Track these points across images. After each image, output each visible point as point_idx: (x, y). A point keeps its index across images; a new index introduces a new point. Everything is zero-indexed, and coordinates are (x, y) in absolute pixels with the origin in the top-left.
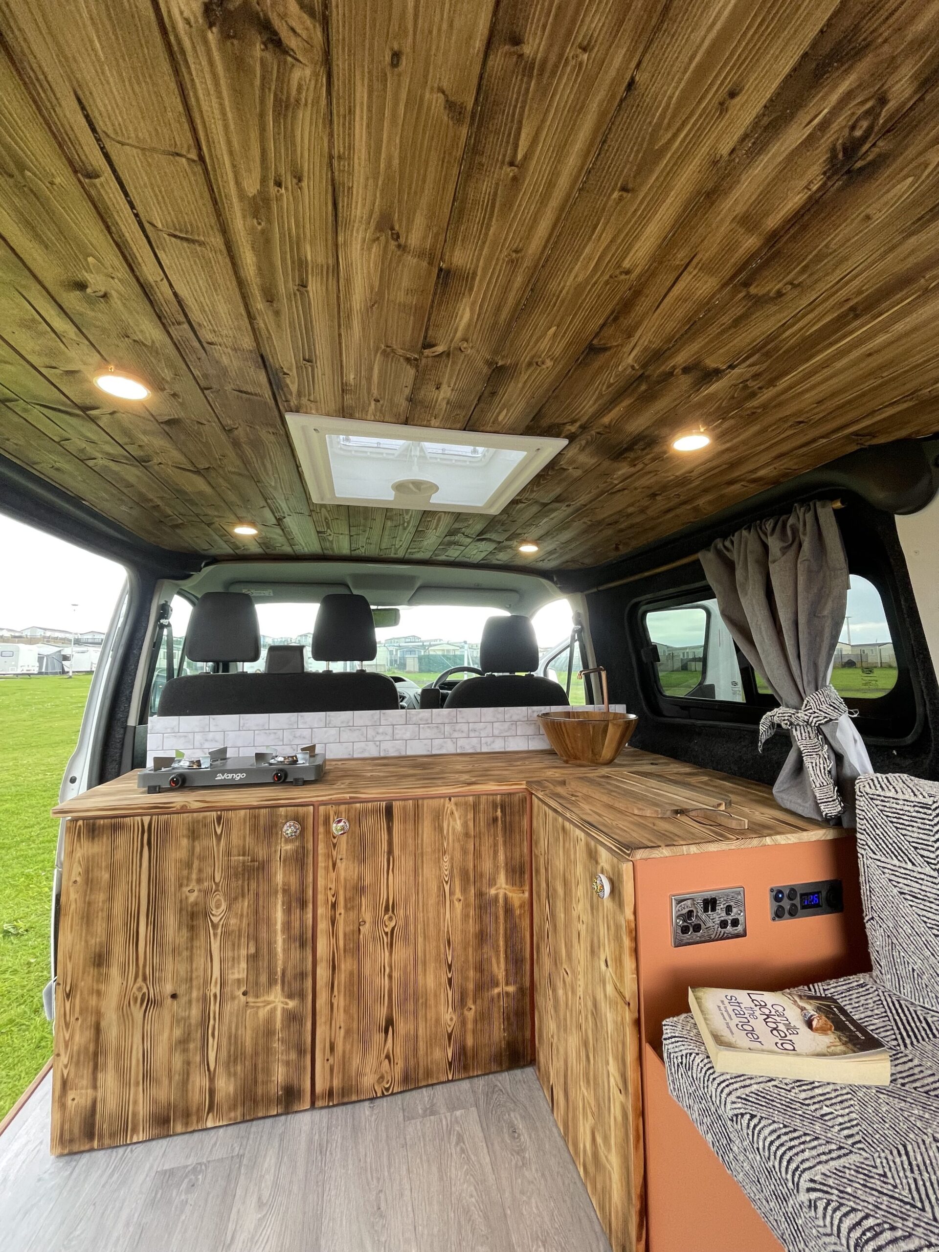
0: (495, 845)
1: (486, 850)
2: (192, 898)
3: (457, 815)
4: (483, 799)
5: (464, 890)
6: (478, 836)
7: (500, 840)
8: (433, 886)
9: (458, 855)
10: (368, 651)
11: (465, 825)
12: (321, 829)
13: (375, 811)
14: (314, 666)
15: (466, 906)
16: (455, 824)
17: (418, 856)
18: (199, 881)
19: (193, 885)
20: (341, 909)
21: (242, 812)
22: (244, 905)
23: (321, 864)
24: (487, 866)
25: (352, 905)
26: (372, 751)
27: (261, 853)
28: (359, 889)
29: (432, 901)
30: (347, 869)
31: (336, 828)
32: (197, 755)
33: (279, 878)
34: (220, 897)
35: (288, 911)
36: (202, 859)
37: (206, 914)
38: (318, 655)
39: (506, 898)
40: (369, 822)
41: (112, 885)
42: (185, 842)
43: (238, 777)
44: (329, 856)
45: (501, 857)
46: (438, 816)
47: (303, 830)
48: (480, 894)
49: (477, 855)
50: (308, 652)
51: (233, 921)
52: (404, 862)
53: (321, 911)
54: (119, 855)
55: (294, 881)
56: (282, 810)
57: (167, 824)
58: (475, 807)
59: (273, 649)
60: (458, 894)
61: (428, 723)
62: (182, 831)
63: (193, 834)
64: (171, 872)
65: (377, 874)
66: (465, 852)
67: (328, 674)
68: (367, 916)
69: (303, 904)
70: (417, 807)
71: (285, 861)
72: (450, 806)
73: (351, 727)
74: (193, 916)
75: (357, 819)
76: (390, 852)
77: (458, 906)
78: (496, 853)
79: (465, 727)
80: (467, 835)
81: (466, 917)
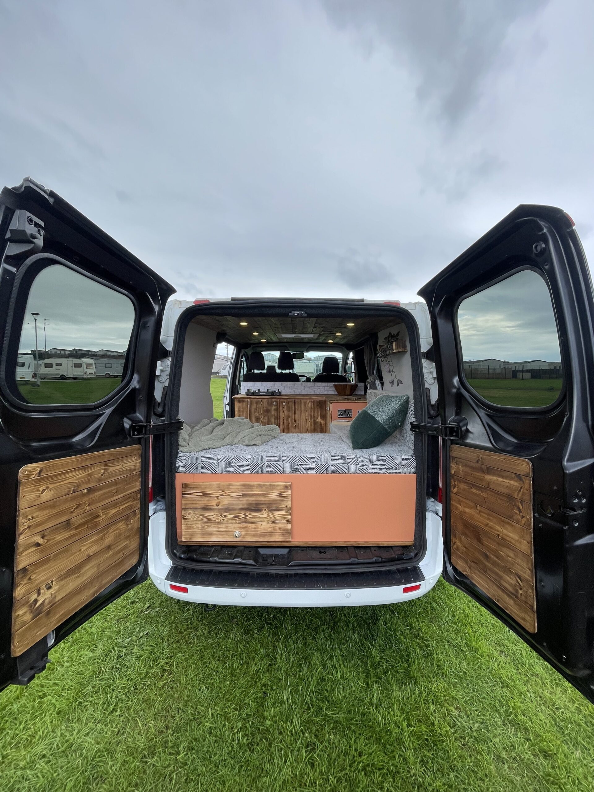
0: (318, 410)
1: (316, 412)
2: (257, 415)
3: (309, 403)
4: (315, 401)
5: (311, 419)
6: (314, 408)
7: (319, 410)
8: (304, 418)
9: (309, 412)
10: (291, 367)
11: (311, 405)
12: (281, 404)
13: (291, 401)
14: (278, 371)
15: (311, 423)
16: (309, 405)
17: (301, 411)
18: (258, 412)
19: (257, 413)
20: (285, 420)
21: (266, 400)
22: (266, 418)
23: (281, 411)
24: (316, 415)
25: (287, 419)
26: (293, 393)
27: (270, 408)
28: (288, 417)
29: (304, 421)
30: (286, 413)
31: (284, 404)
32: (255, 390)
33: (273, 413)
34: (262, 416)
35: (275, 419)
36: (259, 408)
37: (260, 419)
38: (279, 368)
39: (320, 422)
40: (290, 404)
41: (243, 412)
42: (255, 405)
43: (264, 394)
44: (283, 409)
45: (319, 413)
46: (305, 403)
47: (277, 404)
48: (314, 421)
49: (314, 412)
50: (277, 367)
51: (265, 421)
52: (298, 412)
53: (281, 420)
54: (244, 406)
55: (276, 414)
56: (273, 400)
57: (252, 401)
58: (314, 402)
59: (268, 366)
60: (309, 420)
61: (307, 386)
62: (254, 403)
63: (257, 403)
64: (253, 410)
65: (292, 414)
66: (311, 411)
67: (282, 373)
68: (290, 422)
69: (278, 419)
70: (300, 401)
71: (274, 410)
72: (308, 402)
73: (287, 386)
74: (257, 419)
75: (288, 402)
76: (295, 410)
77: (309, 423)
78: (318, 412)
79: (317, 388)
80: (312, 408)
81: (311, 425)
